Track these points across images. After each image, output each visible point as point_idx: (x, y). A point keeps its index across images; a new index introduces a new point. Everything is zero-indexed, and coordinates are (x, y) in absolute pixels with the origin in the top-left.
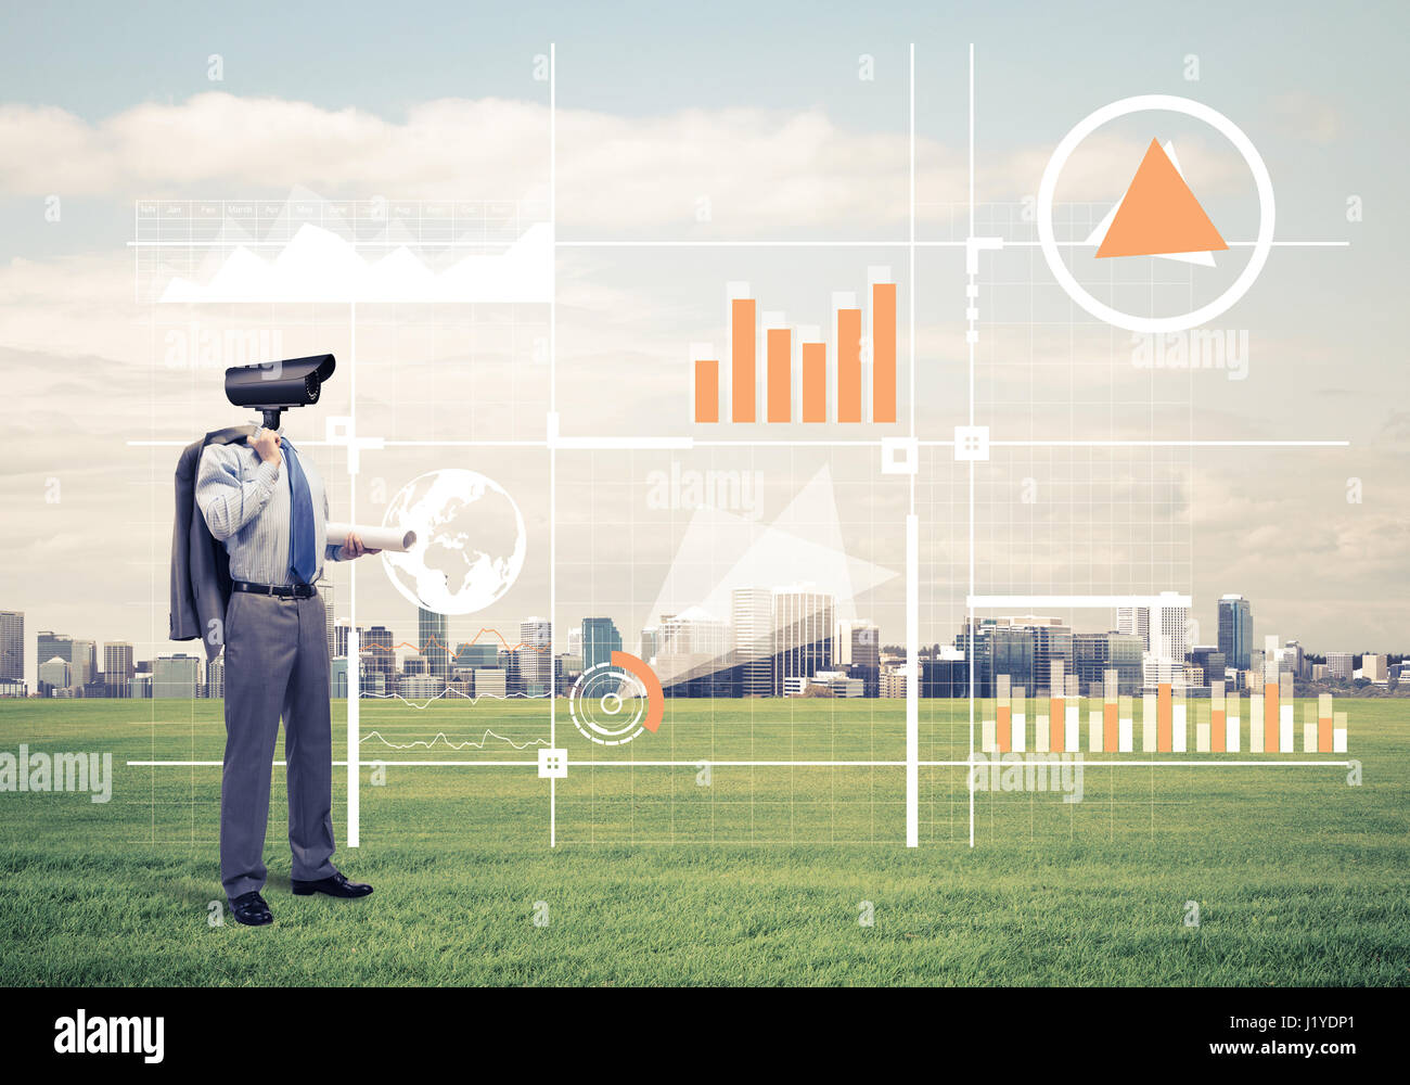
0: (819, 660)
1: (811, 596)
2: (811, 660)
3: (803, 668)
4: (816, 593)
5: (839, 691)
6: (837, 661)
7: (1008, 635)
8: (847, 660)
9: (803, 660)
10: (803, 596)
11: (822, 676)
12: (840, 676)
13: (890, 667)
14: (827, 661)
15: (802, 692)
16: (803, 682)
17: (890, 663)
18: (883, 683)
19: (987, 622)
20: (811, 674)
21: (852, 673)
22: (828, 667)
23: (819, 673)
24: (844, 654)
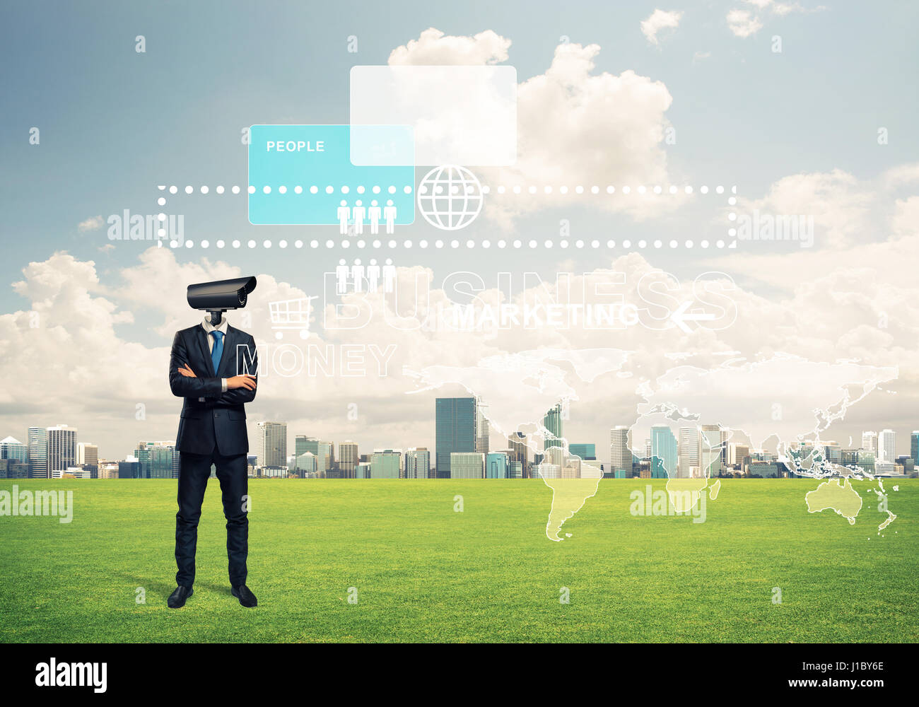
0: (69, 462)
1: (65, 432)
2: (65, 462)
3: (61, 466)
4: (67, 430)
5: (78, 475)
6: (77, 463)
7: (160, 450)
8: (83, 462)
9: (61, 462)
10: (61, 431)
11: (70, 470)
12: (79, 470)
13: (103, 465)
14: (73, 462)
15: (61, 477)
16: (62, 472)
17: (103, 463)
18: (100, 473)
19: (149, 444)
20: (65, 469)
21: (85, 468)
22: (73, 465)
23: (69, 468)
24: (81, 458)
